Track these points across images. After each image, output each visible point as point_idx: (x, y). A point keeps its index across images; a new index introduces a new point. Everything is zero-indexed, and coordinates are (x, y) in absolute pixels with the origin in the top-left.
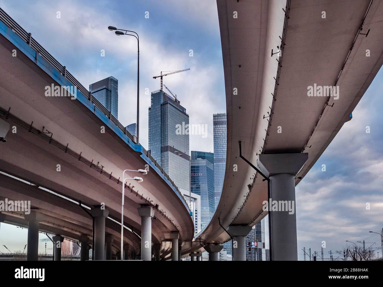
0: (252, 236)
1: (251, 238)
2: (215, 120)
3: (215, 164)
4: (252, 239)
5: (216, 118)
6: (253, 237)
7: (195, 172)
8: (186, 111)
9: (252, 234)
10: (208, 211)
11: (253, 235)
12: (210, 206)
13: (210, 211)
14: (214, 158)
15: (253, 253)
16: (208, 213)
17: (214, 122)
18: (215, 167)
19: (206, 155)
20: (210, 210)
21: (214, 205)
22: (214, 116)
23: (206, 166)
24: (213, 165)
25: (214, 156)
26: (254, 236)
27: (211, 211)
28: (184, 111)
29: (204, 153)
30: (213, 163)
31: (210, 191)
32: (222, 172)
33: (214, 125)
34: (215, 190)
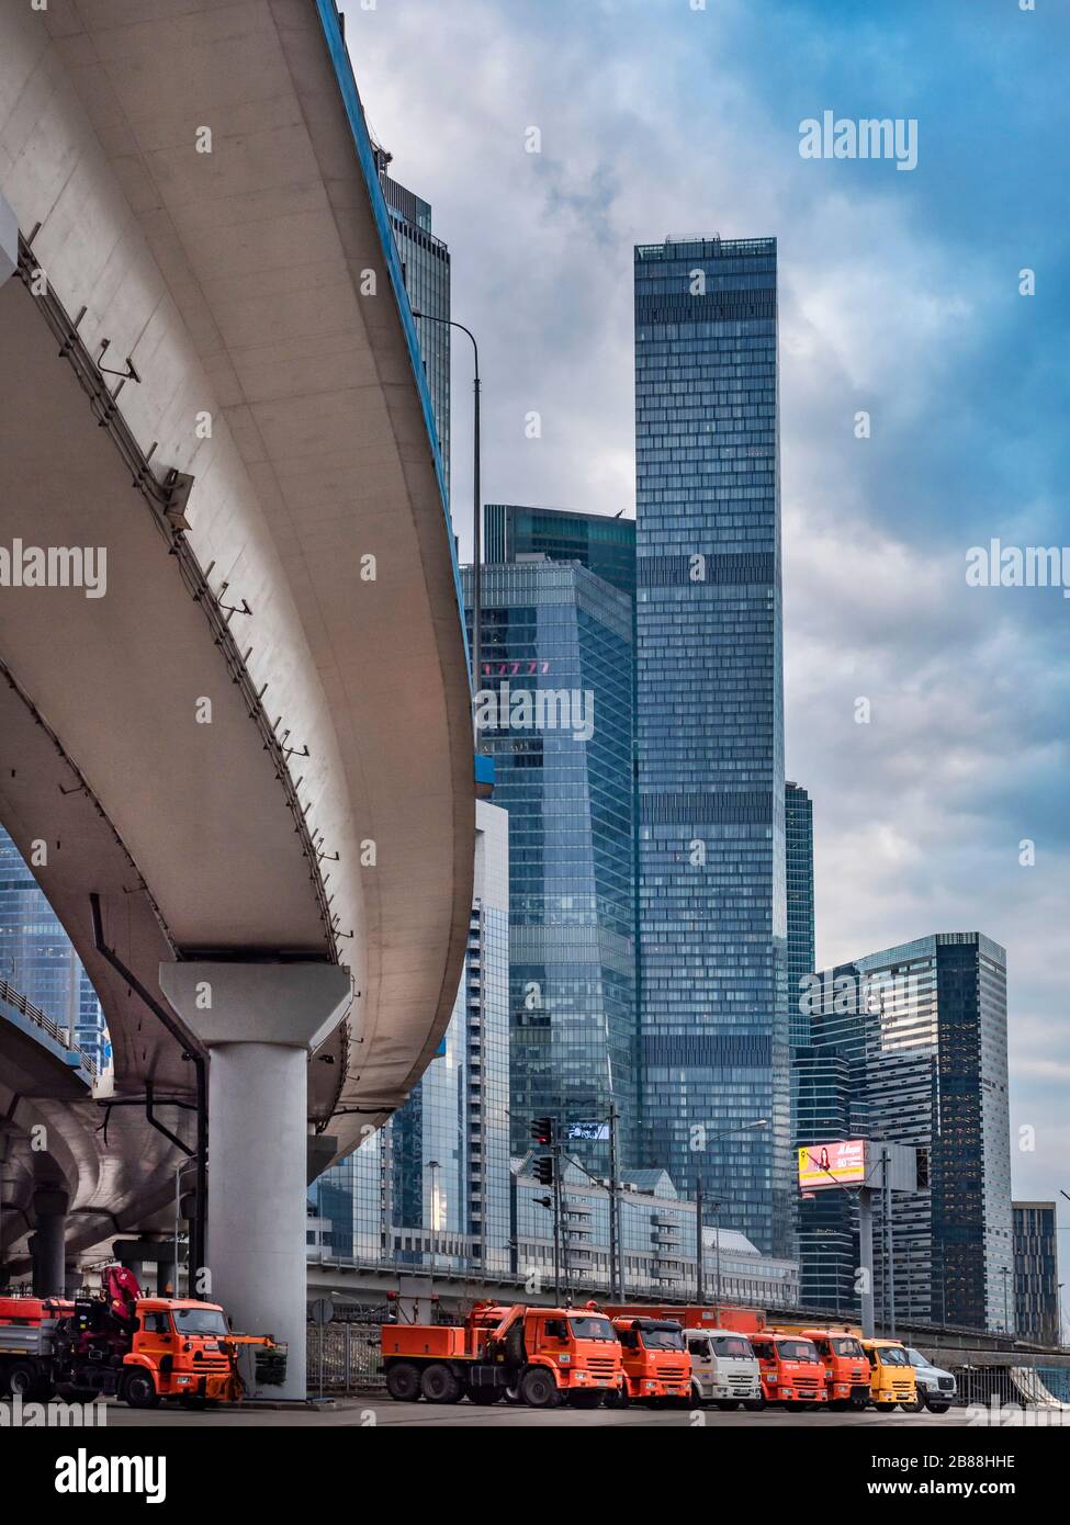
0: (915, 1108)
1: (907, 1119)
2: (646, 289)
3: (643, 596)
4: (918, 1129)
5: (658, 271)
6: (919, 1118)
7: (503, 653)
8: (428, 221)
9: (916, 1097)
10: (587, 924)
11: (920, 1101)
12: (601, 890)
13: (603, 923)
14: (641, 552)
15: (923, 1226)
16: (591, 935)
17: (638, 297)
18: (640, 620)
19: (592, 535)
20: (601, 916)
21: (637, 886)
22: (638, 262)
23: (579, 611)
24: (624, 599)
25: (641, 538)
26: (928, 1106)
27: (609, 926)
28: (420, 221)
29: (581, 522)
30: (630, 589)
31: (609, 788)
32: (691, 653)
33: (639, 322)
34: (643, 778)
